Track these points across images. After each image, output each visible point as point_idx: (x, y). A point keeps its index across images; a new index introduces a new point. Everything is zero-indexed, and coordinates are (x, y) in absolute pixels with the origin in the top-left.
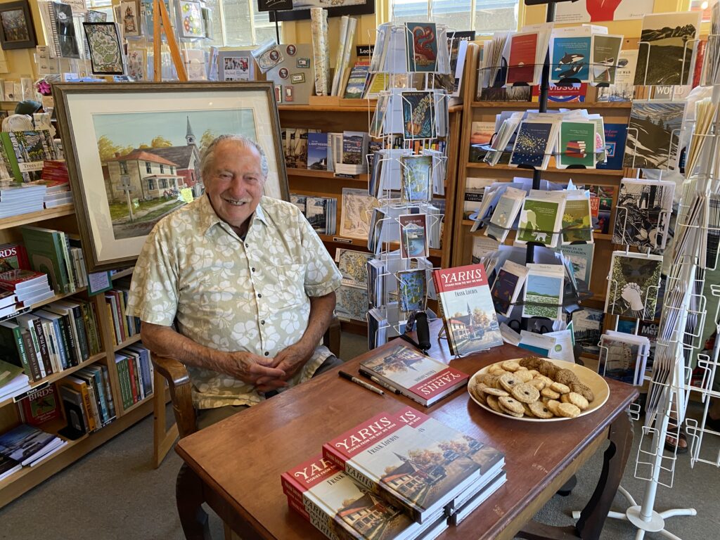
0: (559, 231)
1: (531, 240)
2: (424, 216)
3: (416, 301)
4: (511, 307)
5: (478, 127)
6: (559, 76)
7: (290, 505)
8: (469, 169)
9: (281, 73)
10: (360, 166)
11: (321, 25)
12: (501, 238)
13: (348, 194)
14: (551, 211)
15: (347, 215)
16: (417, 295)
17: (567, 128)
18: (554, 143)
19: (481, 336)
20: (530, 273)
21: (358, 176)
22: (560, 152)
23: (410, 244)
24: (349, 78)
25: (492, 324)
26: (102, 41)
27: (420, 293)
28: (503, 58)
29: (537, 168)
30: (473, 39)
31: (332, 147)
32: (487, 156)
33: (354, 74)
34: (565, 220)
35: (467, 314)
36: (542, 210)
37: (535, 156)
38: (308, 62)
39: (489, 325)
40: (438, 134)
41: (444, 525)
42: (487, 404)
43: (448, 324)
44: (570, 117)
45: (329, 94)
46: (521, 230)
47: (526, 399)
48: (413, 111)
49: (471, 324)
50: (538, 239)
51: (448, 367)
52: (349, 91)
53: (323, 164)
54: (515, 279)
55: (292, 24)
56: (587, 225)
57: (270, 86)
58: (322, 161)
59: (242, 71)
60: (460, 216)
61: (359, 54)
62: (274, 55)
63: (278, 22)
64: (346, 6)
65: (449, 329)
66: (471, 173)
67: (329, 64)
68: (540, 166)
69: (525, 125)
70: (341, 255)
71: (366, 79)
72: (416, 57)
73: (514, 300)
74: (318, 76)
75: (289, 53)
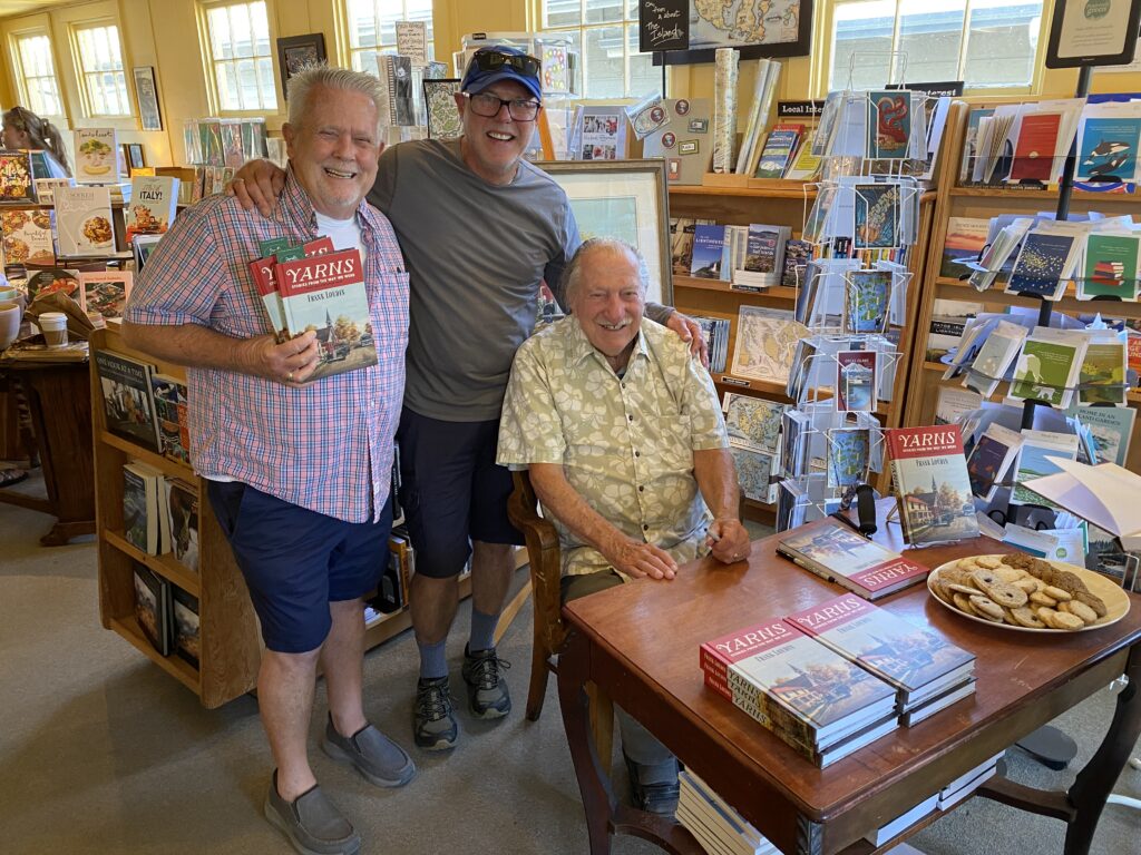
0: (1073, 386)
1: (1030, 396)
2: (874, 354)
3: (852, 472)
4: (994, 489)
5: (958, 225)
6: (1090, 172)
7: (707, 683)
8: (939, 286)
9: (664, 140)
10: (771, 275)
11: (729, 74)
12: (986, 391)
13: (748, 314)
14: (1062, 358)
15: (745, 344)
16: (855, 464)
17: (1096, 243)
18: (1076, 264)
19: (949, 522)
20: (1025, 442)
21: (766, 289)
22: (1084, 276)
23: (851, 392)
24: (764, 148)
25: (965, 508)
26: (444, 102)
27: (860, 461)
28: (1008, 141)
29: (1047, 298)
30: (959, 94)
31: (731, 246)
32: (974, 276)
33: (770, 143)
34: (1084, 371)
35: (932, 491)
36: (1049, 356)
37: (1044, 281)
38: (706, 124)
39: (961, 508)
40: (902, 241)
41: (894, 724)
42: (954, 605)
43: (904, 503)
44: (1102, 227)
45: (733, 170)
46: (1017, 382)
47: (1007, 601)
48: (870, 210)
49: (936, 505)
50: (1041, 395)
51: (900, 556)
52: (763, 167)
53: (714, 269)
54: (1002, 450)
55: (685, 69)
56: (1118, 380)
57: (661, 165)
58: (712, 266)
59: (608, 135)
60: (920, 357)
61: (781, 113)
62: (656, 113)
63: (667, 67)
64: (766, 45)
65: (905, 508)
66: (942, 291)
67: (735, 126)
68: (1052, 295)
69: (1033, 238)
70: (731, 402)
71: (789, 150)
72: (880, 139)
73: (999, 478)
74: (719, 144)
75: (679, 112)
